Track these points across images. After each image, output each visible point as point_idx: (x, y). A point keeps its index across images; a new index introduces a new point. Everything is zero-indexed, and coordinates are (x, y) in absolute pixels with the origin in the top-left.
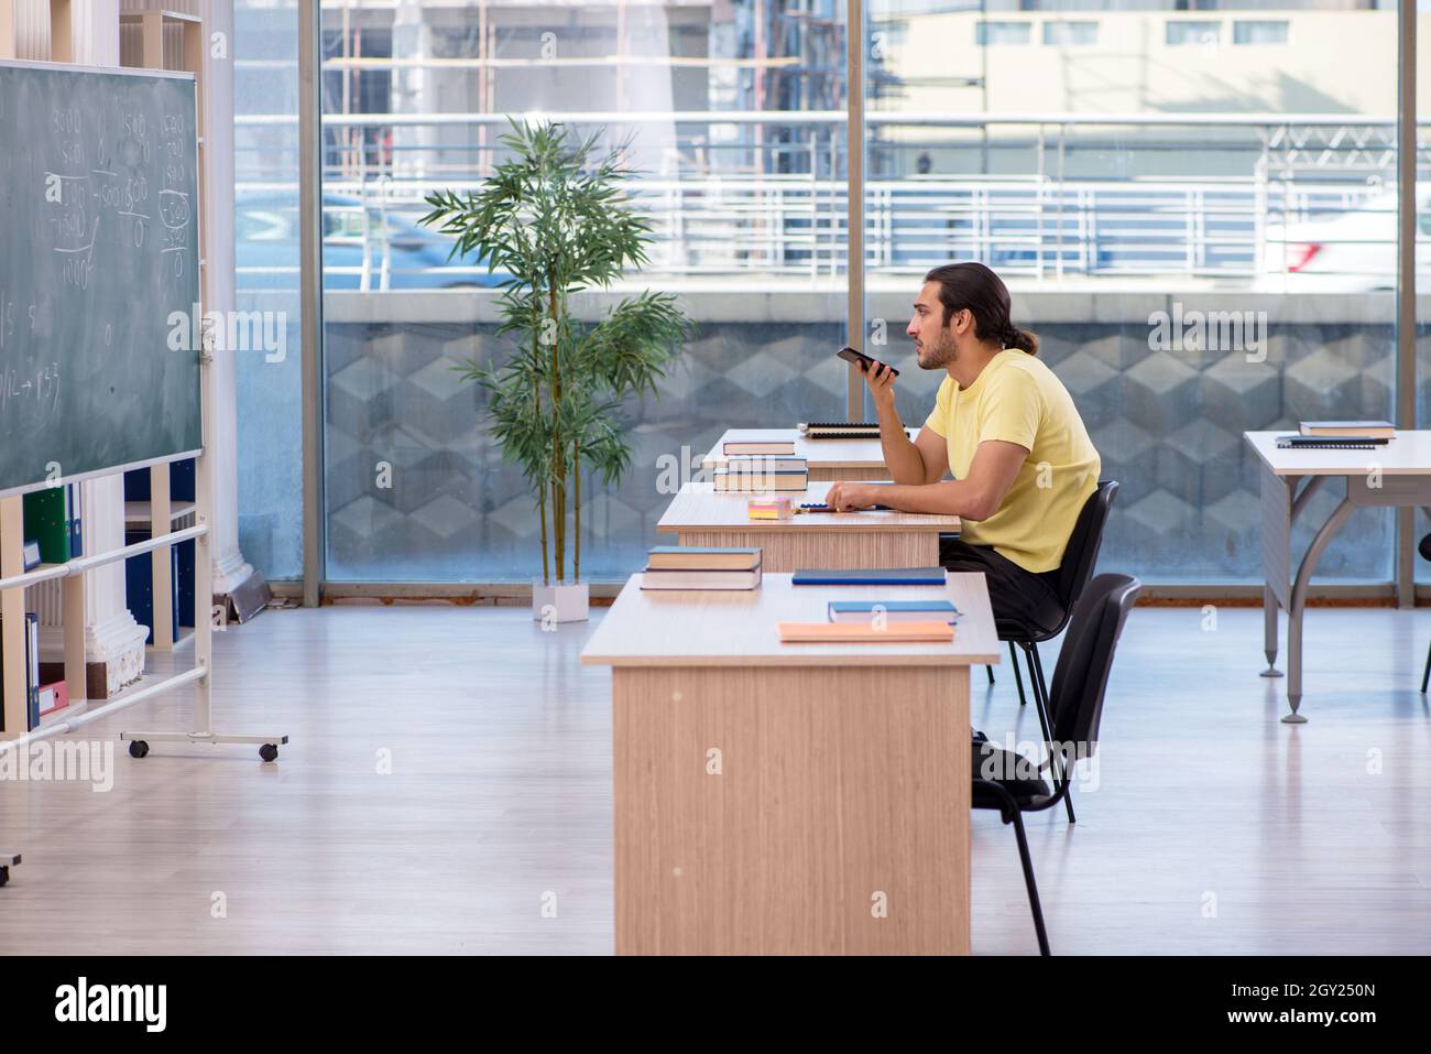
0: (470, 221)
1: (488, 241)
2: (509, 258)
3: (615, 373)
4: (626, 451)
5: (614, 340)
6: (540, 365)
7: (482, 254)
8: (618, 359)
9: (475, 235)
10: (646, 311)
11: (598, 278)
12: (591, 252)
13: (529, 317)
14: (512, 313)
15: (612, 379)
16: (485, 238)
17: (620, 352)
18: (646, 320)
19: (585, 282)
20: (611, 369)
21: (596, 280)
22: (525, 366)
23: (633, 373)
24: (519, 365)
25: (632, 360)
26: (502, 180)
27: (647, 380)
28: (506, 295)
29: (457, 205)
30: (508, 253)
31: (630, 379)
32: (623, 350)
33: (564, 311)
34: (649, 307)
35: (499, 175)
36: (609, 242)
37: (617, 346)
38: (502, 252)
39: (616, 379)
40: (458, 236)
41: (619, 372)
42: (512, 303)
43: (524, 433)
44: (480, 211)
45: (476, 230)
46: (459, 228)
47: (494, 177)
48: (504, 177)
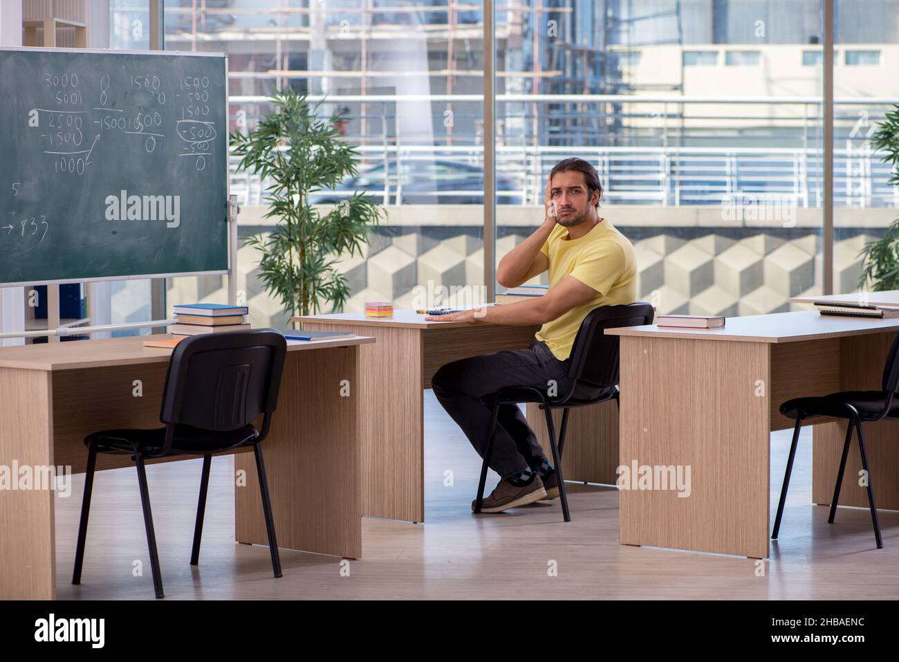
0: (249, 149)
1: (260, 161)
2: (274, 170)
3: (336, 241)
4: (347, 290)
5: (337, 221)
6: (292, 237)
7: (257, 169)
8: (339, 233)
9: (253, 158)
10: (357, 204)
11: (328, 184)
12: (324, 168)
13: (286, 207)
14: (275, 205)
15: (335, 245)
16: (259, 159)
17: (340, 229)
18: (357, 209)
19: (321, 186)
20: (334, 238)
21: (327, 185)
22: (280, 237)
23: (347, 241)
24: (277, 236)
25: (347, 233)
26: (268, 124)
27: (356, 245)
28: (273, 194)
29: (241, 138)
30: (273, 168)
31: (346, 245)
32: (342, 227)
33: (306, 203)
34: (358, 202)
35: (266, 120)
36: (335, 162)
37: (338, 225)
38: (269, 168)
39: (337, 245)
40: (242, 157)
41: (339, 240)
42: (276, 199)
43: (279, 277)
44: (254, 142)
45: (253, 154)
46: (243, 153)
47: (263, 121)
48: (270, 122)
